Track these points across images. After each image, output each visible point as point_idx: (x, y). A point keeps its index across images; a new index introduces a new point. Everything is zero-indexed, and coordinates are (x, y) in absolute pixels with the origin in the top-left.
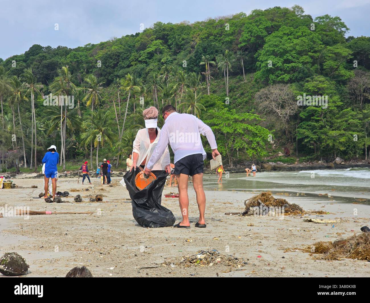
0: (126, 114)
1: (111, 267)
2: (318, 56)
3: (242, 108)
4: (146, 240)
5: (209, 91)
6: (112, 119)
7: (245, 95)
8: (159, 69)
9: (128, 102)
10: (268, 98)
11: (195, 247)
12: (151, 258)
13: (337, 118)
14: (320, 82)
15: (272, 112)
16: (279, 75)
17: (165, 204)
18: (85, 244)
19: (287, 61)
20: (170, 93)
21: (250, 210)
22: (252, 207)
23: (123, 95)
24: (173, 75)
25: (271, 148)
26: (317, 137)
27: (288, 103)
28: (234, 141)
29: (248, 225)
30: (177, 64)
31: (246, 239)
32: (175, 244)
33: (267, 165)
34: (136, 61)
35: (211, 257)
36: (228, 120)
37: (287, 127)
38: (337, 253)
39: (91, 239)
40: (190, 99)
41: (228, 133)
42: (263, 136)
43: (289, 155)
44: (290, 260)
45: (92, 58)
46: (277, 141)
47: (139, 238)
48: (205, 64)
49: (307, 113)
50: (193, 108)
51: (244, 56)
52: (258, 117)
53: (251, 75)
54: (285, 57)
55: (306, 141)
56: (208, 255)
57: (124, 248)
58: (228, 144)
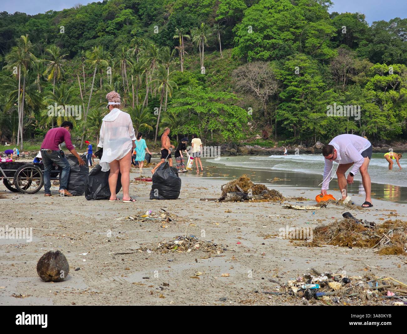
0: (91, 90)
1: (84, 252)
2: (300, 32)
3: (218, 86)
4: (118, 225)
5: (182, 67)
6: (76, 95)
7: (221, 72)
8: (129, 42)
9: (94, 77)
10: (246, 76)
11: (170, 233)
12: (126, 244)
13: (318, 100)
14: (302, 60)
15: (249, 91)
16: (258, 52)
17: (135, 188)
18: (53, 229)
19: (267, 37)
20: (141, 68)
21: (227, 196)
22: (229, 192)
23: (89, 70)
24: (144, 49)
25: (248, 130)
26: (297, 119)
27: (267, 82)
28: (208, 121)
29: (225, 212)
30: (148, 37)
31: (224, 225)
32: (149, 230)
33: (244, 148)
34: (103, 32)
35: (189, 243)
36: (202, 99)
37: (265, 108)
38: (318, 239)
39: (59, 224)
40: (161, 76)
41: (201, 113)
42: (240, 117)
43: (268, 138)
44: (270, 246)
45: (54, 27)
46: (255, 122)
47: (111, 223)
48: (179, 38)
49: (288, 93)
50: (165, 86)
51: (221, 30)
52: (235, 96)
53: (229, 51)
54: (265, 33)
55: (285, 123)
56: (187, 241)
57: (96, 233)
58: (202, 125)
